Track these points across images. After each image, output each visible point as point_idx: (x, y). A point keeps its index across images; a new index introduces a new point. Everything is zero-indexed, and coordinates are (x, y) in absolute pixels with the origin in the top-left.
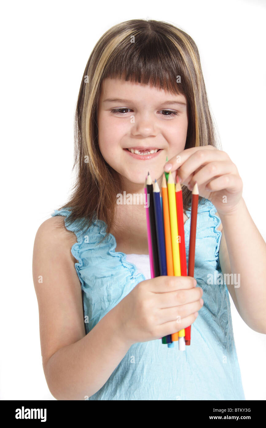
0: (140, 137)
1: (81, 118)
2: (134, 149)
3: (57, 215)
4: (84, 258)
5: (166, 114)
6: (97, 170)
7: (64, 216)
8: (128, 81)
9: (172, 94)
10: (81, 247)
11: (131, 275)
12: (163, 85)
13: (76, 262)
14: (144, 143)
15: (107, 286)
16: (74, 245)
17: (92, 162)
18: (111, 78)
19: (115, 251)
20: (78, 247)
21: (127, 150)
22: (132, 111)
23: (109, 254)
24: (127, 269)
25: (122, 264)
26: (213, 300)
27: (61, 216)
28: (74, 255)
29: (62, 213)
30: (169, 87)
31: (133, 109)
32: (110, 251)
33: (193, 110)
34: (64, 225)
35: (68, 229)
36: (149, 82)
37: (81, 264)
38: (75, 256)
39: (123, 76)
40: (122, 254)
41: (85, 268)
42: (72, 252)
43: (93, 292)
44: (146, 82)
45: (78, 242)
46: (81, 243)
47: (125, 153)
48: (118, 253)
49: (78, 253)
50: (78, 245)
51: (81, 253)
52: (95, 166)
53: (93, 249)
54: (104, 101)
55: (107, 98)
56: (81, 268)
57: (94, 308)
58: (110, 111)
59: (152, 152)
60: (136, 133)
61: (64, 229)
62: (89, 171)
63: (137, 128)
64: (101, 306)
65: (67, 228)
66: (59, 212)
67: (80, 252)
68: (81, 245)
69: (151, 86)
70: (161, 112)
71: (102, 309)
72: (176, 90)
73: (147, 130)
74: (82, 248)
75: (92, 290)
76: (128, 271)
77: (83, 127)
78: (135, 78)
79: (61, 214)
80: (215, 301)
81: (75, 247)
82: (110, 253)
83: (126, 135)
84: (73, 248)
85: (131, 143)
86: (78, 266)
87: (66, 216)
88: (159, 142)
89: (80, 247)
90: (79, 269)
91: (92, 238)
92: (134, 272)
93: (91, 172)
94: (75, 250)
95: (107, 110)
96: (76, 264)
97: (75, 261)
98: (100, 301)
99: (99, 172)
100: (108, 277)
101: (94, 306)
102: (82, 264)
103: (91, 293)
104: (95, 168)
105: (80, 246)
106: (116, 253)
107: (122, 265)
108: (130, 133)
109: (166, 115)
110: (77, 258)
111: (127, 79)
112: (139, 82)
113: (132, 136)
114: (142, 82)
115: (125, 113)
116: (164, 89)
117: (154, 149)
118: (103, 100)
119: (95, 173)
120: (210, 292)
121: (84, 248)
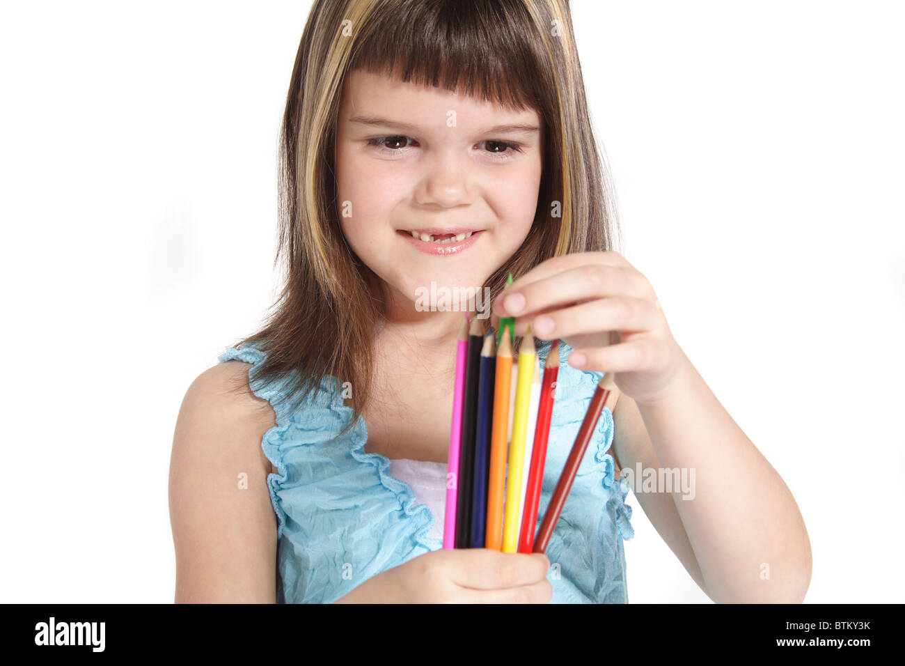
0: (436, 207)
1: (294, 148)
2: (421, 232)
3: (232, 360)
4: (291, 464)
5: (493, 150)
6: (333, 276)
7: (248, 363)
8: (409, 81)
9: (509, 111)
10: (284, 438)
11: (399, 508)
12: (490, 91)
13: (271, 472)
14: (443, 222)
15: (344, 531)
16: (269, 433)
17: (321, 256)
18: (369, 71)
19: (363, 450)
20: (277, 436)
21: (405, 233)
22: (415, 144)
23: (349, 457)
24: (391, 494)
25: (378, 482)
26: (586, 562)
27: (242, 361)
28: (268, 456)
29: (244, 356)
30: (503, 95)
31: (416, 140)
32: (353, 450)
33: (557, 143)
34: (248, 386)
35: (258, 394)
36: (457, 86)
37: (283, 477)
38: (271, 456)
39: (398, 69)
40: (380, 459)
41: (293, 485)
42: (263, 448)
43: (310, 544)
44: (450, 85)
45: (277, 425)
46: (285, 428)
47: (402, 241)
48: (371, 455)
49: (278, 450)
50: (278, 432)
51: (286, 450)
52: (327, 264)
53: (313, 444)
54: (351, 120)
55: (357, 115)
56: (282, 486)
57: (311, 579)
58: (365, 144)
59: (460, 238)
60: (425, 199)
61: (248, 396)
62: (314, 277)
63: (429, 187)
64: (329, 577)
65: (255, 394)
66: (236, 353)
67: (282, 448)
68: (285, 432)
69: (462, 94)
70: (483, 146)
71: (329, 582)
72: (518, 100)
73: (450, 193)
74: (286, 439)
75: (307, 537)
76: (393, 498)
77: (299, 173)
78: (424, 77)
79: (240, 358)
80: (589, 566)
81: (272, 436)
82: (354, 454)
83: (402, 201)
84: (265, 438)
85: (413, 220)
86: (277, 482)
87: (253, 364)
88: (479, 215)
89: (282, 436)
90: (277, 487)
91: (311, 418)
92: (407, 502)
93: (318, 277)
94: (270, 444)
95: (358, 141)
96: (271, 476)
97: (270, 468)
98: (327, 564)
99: (337, 278)
100: (346, 509)
101: (313, 574)
102: (286, 476)
103: (307, 547)
104: (326, 270)
105: (282, 434)
106: (367, 455)
107: (381, 484)
108: (411, 197)
109: (495, 151)
110: (276, 463)
111: (406, 77)
112: (435, 84)
113: (415, 204)
114: (440, 83)
115: (400, 149)
116: (492, 101)
117: (464, 231)
118: (349, 116)
119: (328, 281)
120: (580, 544)
121: (292, 439)
